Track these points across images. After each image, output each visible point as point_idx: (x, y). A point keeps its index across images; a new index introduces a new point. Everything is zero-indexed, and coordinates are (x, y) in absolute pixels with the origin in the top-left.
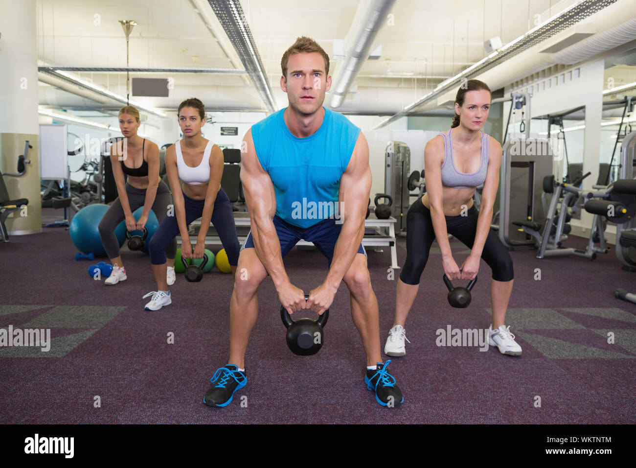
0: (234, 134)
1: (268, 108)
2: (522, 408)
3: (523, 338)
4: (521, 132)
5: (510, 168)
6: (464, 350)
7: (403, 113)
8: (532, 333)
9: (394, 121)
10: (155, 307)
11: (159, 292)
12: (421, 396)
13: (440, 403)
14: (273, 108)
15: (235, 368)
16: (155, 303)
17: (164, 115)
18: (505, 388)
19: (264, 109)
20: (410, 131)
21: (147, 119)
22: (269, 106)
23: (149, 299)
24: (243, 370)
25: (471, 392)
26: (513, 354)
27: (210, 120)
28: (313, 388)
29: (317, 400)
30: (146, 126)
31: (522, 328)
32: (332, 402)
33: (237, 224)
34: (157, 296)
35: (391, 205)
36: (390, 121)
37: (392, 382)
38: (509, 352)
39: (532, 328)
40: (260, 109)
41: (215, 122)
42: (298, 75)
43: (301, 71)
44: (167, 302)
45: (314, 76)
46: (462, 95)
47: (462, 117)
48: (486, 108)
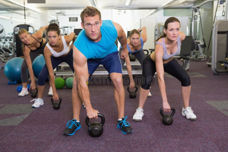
0: (76, 21)
4: (223, 16)
5: (217, 34)
7: (162, 7)
10: (37, 106)
11: (38, 99)
15: (75, 121)
16: (37, 104)
17: (40, 12)
23: (33, 102)
24: (79, 122)
25: (201, 134)
26: (192, 119)
27: (63, 14)
34: (37, 101)
37: (128, 125)
38: (191, 118)
41: (66, 15)
42: (89, 25)
43: (90, 23)
44: (42, 103)
45: (96, 25)
46: (166, 24)
47: (167, 34)
48: (178, 30)
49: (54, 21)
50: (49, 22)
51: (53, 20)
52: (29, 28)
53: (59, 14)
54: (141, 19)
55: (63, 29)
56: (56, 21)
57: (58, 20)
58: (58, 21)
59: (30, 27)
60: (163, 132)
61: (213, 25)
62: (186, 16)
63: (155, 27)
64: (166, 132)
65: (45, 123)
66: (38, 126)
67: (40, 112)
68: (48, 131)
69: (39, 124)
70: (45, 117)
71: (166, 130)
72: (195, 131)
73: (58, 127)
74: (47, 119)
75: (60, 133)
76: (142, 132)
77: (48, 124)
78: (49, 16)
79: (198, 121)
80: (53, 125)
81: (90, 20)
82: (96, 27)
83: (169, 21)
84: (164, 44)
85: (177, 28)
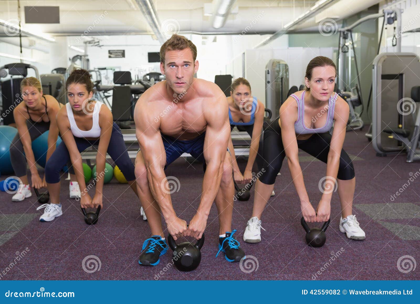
0: (122, 56)
1: (154, 31)
2: (376, 274)
3: (384, 226)
4: (394, 46)
5: (381, 80)
6: (332, 236)
7: (283, 31)
8: (392, 222)
9: (275, 38)
11: (51, 204)
12: (294, 269)
13: (309, 273)
14: (158, 31)
15: (159, 238)
16: (49, 215)
17: (53, 40)
18: (363, 262)
19: (150, 32)
20: (290, 48)
21: (35, 44)
22: (155, 29)
26: (357, 239)
27: (97, 44)
28: (205, 266)
29: (209, 274)
30: (34, 50)
31: (384, 219)
32: (221, 275)
33: (125, 139)
34: (50, 209)
35: (270, 118)
36: (271, 39)
37: (237, 245)
39: (393, 218)
40: (146, 31)
41: (103, 46)
42: (173, 66)
43: (174, 63)
44: (59, 213)
45: (185, 66)
46: (310, 70)
47: (311, 89)
48: (332, 81)
49: (79, 57)
50: (70, 59)
51: (78, 56)
52: (29, 70)
53: (88, 45)
54: (244, 53)
55: (96, 72)
56: (83, 57)
57: (87, 56)
58: (87, 58)
59: (29, 67)
60: (265, 262)
61: (373, 64)
62: (329, 46)
63: (266, 68)
64: (271, 262)
65: (44, 247)
66: (31, 253)
67: (38, 227)
68: (49, 262)
69: (34, 251)
70: (47, 237)
71: (271, 258)
72: (326, 260)
73: (69, 254)
74: (51, 240)
75: (71, 266)
76: (226, 262)
77: (50, 249)
78: (69, 48)
79: (335, 241)
80: (59, 251)
81: (174, 57)
82: (186, 70)
83: (315, 65)
84: (302, 101)
85: (330, 78)
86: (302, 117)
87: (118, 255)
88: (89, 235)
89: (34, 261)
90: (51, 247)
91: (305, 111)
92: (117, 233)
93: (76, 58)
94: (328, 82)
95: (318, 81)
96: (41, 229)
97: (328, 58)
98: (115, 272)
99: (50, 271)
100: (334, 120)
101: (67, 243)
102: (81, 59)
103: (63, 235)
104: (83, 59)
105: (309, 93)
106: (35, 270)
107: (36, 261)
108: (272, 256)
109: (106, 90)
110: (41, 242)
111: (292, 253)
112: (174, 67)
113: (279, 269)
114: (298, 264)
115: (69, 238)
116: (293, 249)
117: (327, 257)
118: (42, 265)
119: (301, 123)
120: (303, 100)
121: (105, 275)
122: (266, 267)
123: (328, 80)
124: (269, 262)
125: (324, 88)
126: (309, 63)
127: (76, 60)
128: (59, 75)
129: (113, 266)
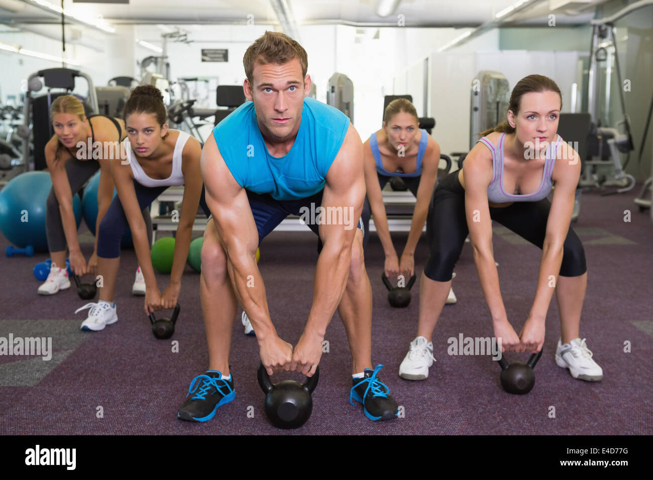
0: (222, 60)
1: (279, 18)
7: (494, 23)
9: (478, 35)
10: (97, 325)
11: (100, 303)
15: (218, 376)
16: (96, 320)
17: (112, 30)
21: (80, 36)
22: (281, 15)
24: (229, 378)
26: (589, 379)
27: (184, 38)
34: (97, 309)
37: (385, 391)
38: (584, 375)
40: (265, 19)
41: (192, 41)
42: (268, 89)
43: (271, 85)
44: (112, 318)
45: (289, 90)
46: (517, 98)
47: (518, 131)
48: (554, 118)
49: (153, 59)
50: (138, 63)
51: (151, 57)
52: (77, 79)
53: (169, 39)
54: (427, 59)
55: (181, 83)
56: (159, 60)
57: (167, 57)
58: (166, 61)
59: (78, 76)
60: (494, 418)
62: (571, 50)
63: (472, 86)
64: (505, 417)
65: (120, 379)
66: (99, 389)
67: (105, 344)
68: (131, 405)
69: (103, 384)
70: (123, 362)
71: (504, 410)
72: (598, 417)
73: (162, 393)
74: (129, 367)
75: (168, 413)
76: (428, 415)
77: (129, 383)
78: (138, 43)
79: (609, 385)
80: (146, 386)
81: (270, 75)
82: (291, 97)
83: (526, 89)
84: (499, 150)
85: (550, 112)
86: (499, 177)
87: (244, 397)
88: (192, 361)
89: (106, 402)
90: (131, 379)
91: (505, 166)
92: (237, 358)
93: (148, 61)
94: (547, 118)
95: (530, 116)
96: (111, 348)
97: (548, 79)
98: (243, 426)
99: (134, 420)
100: (554, 182)
101: (157, 372)
102: (156, 63)
103: (148, 359)
104: (159, 64)
105: (515, 136)
106: (109, 418)
107: (109, 403)
108: (504, 407)
109: (203, 116)
110: (113, 370)
111: (539, 403)
112: (271, 91)
113: (521, 431)
114: (552, 424)
115: (158, 364)
116: (539, 397)
117: (599, 413)
118: (120, 409)
119: (498, 186)
120: (502, 148)
121: (227, 431)
122: (498, 427)
123: (547, 116)
124: (501, 417)
125: (541, 129)
126: (516, 86)
127: (149, 65)
128: (120, 88)
129: (239, 415)
